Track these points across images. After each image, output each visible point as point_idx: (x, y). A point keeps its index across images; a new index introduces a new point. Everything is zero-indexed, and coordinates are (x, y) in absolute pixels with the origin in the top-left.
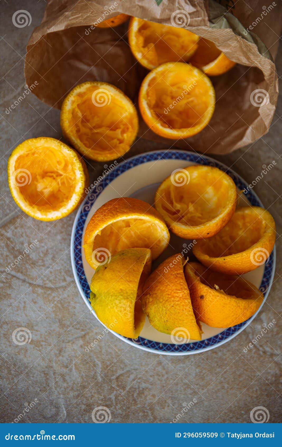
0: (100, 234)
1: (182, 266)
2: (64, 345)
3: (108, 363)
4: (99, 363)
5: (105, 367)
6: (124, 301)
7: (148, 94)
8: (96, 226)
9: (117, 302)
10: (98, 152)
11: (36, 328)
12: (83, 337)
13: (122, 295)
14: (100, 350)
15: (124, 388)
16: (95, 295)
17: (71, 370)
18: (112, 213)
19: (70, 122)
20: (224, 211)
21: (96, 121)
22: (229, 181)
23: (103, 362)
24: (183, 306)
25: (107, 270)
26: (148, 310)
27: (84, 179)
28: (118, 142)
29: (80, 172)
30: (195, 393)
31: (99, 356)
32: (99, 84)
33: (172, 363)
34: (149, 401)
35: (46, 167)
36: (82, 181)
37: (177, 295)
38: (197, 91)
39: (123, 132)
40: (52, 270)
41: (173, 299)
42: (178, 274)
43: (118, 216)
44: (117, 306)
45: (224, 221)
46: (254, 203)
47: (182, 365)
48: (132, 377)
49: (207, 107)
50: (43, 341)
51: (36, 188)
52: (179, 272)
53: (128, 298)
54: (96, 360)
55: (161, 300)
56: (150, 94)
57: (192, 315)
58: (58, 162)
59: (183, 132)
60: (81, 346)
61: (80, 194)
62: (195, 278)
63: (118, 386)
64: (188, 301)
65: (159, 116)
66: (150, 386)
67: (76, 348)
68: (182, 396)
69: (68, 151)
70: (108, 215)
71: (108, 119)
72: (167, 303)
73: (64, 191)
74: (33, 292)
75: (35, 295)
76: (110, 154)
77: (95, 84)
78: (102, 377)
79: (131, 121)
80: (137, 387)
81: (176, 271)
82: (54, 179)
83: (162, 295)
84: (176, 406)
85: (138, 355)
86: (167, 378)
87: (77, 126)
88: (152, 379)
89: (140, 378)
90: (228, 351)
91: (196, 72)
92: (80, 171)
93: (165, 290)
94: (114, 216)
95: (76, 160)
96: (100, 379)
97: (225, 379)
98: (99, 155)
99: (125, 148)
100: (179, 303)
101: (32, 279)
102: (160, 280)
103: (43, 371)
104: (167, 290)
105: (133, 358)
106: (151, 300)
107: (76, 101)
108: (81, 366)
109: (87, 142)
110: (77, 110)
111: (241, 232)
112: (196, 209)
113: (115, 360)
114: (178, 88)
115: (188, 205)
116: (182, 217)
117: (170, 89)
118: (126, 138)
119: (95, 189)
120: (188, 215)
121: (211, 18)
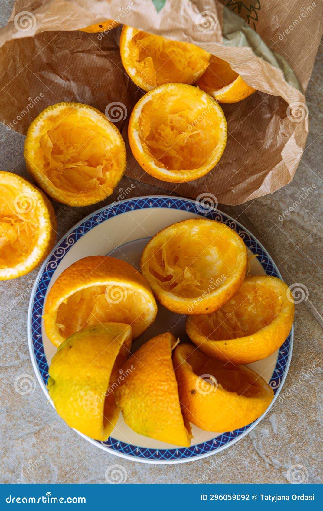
0: (65, 302)
1: (170, 350)
2: (11, 443)
3: (68, 469)
4: (56, 468)
5: (64, 474)
6: (92, 393)
7: (140, 122)
8: (61, 291)
9: (82, 393)
10: (71, 194)
12: (37, 433)
13: (89, 385)
14: (57, 451)
16: (54, 382)
18: (83, 276)
19: (35, 154)
20: (230, 281)
21: (71, 152)
22: (239, 241)
23: (61, 467)
24: (168, 402)
25: (72, 348)
26: (123, 405)
27: (49, 229)
28: (98, 182)
29: (45, 220)
31: (56, 459)
32: (78, 106)
33: (152, 472)
35: (2, 208)
36: (47, 231)
37: (162, 388)
38: (205, 123)
39: (106, 169)
41: (155, 392)
42: (164, 360)
43: (90, 281)
44: (81, 398)
45: (229, 294)
46: (270, 272)
47: (163, 476)
52: (165, 357)
53: (96, 389)
54: (51, 464)
55: (140, 393)
56: (143, 123)
57: (179, 416)
59: (183, 174)
60: (34, 445)
61: (43, 247)
62: (186, 366)
64: (176, 396)
65: (154, 152)
67: (26, 447)
69: (32, 191)
70: (78, 279)
71: (87, 152)
72: (148, 397)
73: (23, 241)
76: (86, 197)
77: (73, 106)
79: (116, 154)
81: (162, 356)
82: (12, 225)
83: (142, 387)
85: (107, 460)
87: (45, 158)
90: (225, 460)
91: (204, 97)
92: (45, 218)
93: (146, 380)
94: (85, 280)
95: (41, 204)
98: (71, 198)
99: (106, 191)
100: (163, 398)
102: (140, 367)
104: (148, 380)
105: (101, 464)
106: (127, 391)
107: (46, 126)
109: (57, 180)
110: (46, 137)
111: (250, 308)
112: (194, 275)
113: (76, 466)
114: (181, 116)
115: (183, 270)
116: (175, 285)
117: (170, 117)
118: (108, 177)
119: (65, 241)
120: (183, 282)
121: (225, 32)
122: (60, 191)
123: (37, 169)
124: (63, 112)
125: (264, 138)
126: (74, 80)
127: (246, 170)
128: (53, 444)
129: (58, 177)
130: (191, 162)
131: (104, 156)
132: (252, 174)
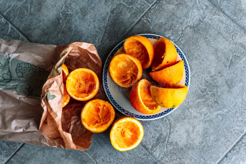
0: (148, 108)
1: (156, 72)
2: (193, 116)
3: (197, 97)
4: (197, 101)
5: (199, 98)
6: (175, 93)
7: (82, 97)
8: (145, 110)
10: (111, 115)
11: (187, 129)
12: (188, 109)
13: (173, 94)
14: (192, 101)
15: (206, 89)
16: (174, 106)
17: (202, 112)
18: (139, 104)
19: (102, 128)
20: (130, 58)
21: (96, 118)
22: (116, 58)
24: (173, 69)
25: (163, 102)
26: (175, 83)
27: (126, 118)
28: (105, 107)
29: (123, 120)
30: (203, 60)
31: (195, 101)
32: (82, 118)
33: (192, 71)
34: (209, 78)
35: (120, 136)
37: (169, 72)
38: (76, 77)
39: (100, 105)
40: (163, 126)
41: (170, 74)
43: (140, 101)
44: (177, 96)
45: (134, 57)
47: (193, 67)
48: (201, 86)
49: (84, 71)
50: (192, 125)
51: (130, 138)
52: (159, 73)
55: (171, 78)
56: (82, 96)
57: (176, 65)
58: (117, 131)
59: (96, 80)
60: (192, 109)
62: (160, 66)
63: (205, 92)
64: (170, 67)
65: (90, 91)
66: (203, 79)
67: (193, 111)
68: (205, 65)
69: (115, 126)
71: (95, 113)
72: (172, 76)
73: (129, 127)
74: (173, 133)
75: (174, 131)
76: (111, 109)
77: (82, 120)
78: (203, 99)
79: (94, 103)
80: (204, 84)
82: (124, 131)
83: (169, 78)
84: (209, 67)
85: (191, 85)
86: (199, 72)
87: (102, 125)
88: (200, 78)
89: (201, 84)
90: (184, 49)
91: (69, 78)
93: (167, 78)
94: (140, 103)
95: (118, 123)
96: (204, 99)
97: (195, 49)
98: (113, 114)
99: (107, 104)
100: (172, 71)
101: (168, 134)
102: (163, 80)
103: (205, 123)
105: (193, 87)
106: (171, 83)
107: (92, 127)
108: (200, 108)
109: (108, 120)
110: (95, 125)
111: (134, 50)
112: (128, 70)
113: (195, 95)
114: (75, 85)
115: (128, 73)
116: (133, 75)
117: (76, 88)
118: (102, 104)
119: (126, 114)
120: (132, 73)
121: (58, 74)
122: (111, 118)
123: (106, 126)
124: (85, 122)
125: (75, 56)
126: (70, 123)
127: (88, 60)
128: (190, 103)
129: (106, 120)
130: (90, 79)
131: (95, 107)
132: (89, 58)
